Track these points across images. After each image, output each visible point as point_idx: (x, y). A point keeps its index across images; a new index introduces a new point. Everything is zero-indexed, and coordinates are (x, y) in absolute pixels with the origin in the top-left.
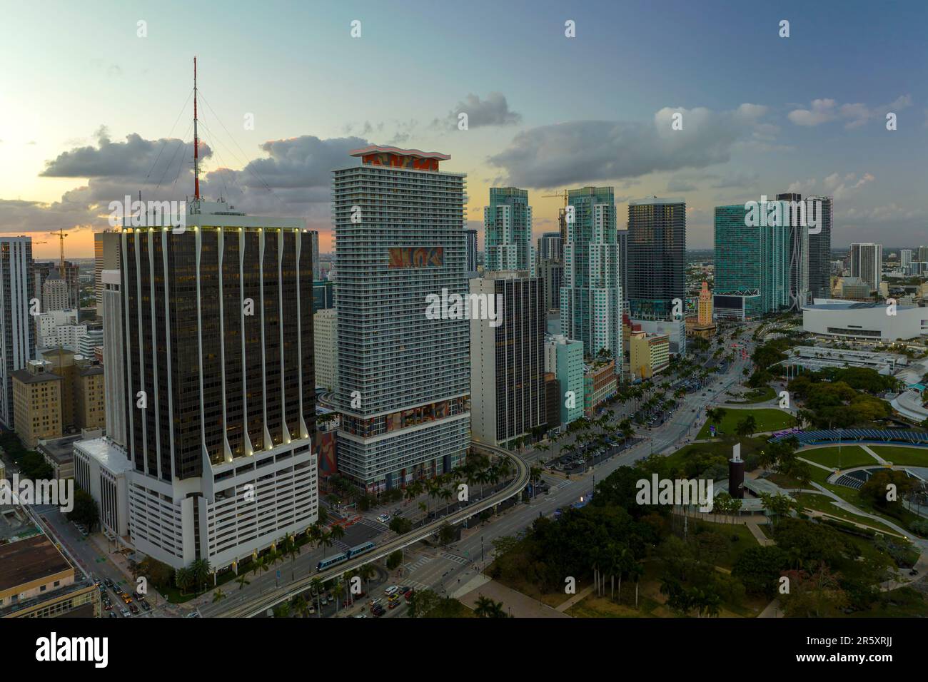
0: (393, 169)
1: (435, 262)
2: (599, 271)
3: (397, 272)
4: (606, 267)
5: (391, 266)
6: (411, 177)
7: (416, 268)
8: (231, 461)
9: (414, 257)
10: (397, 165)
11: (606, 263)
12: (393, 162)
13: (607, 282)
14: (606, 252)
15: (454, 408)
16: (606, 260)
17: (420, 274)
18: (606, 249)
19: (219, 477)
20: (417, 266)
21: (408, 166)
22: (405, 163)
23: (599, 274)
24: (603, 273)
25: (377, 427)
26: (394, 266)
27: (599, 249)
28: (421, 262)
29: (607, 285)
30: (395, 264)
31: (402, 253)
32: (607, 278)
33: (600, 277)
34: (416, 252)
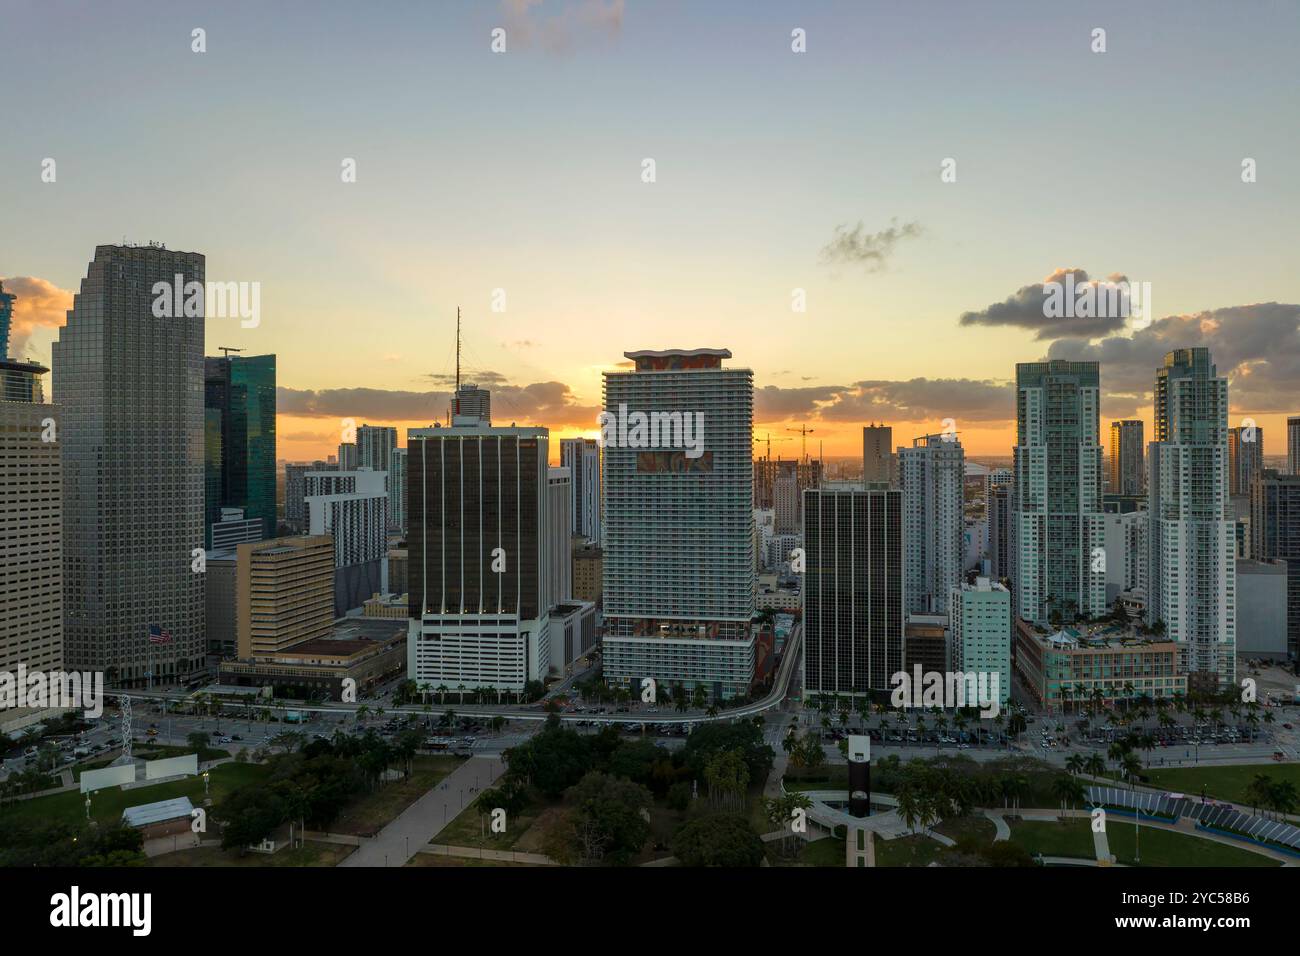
0: (655, 372)
1: (702, 467)
2: (1171, 490)
3: (649, 477)
4: (1182, 484)
5: (639, 470)
6: (669, 378)
7: (673, 473)
8: (443, 615)
9: (672, 461)
10: (658, 368)
11: (1182, 478)
12: (654, 366)
13: (1182, 509)
14: (1182, 459)
15: (729, 632)
16: (1182, 472)
17: (680, 479)
18: (1182, 453)
19: (427, 623)
20: (676, 470)
21: (673, 368)
22: (670, 364)
23: (1171, 496)
24: (1176, 494)
25: (624, 629)
26: (643, 470)
27: (1170, 453)
28: (681, 467)
29: (1182, 515)
30: (645, 466)
31: (657, 458)
32: (1182, 503)
33: (1171, 501)
34: (673, 456)
